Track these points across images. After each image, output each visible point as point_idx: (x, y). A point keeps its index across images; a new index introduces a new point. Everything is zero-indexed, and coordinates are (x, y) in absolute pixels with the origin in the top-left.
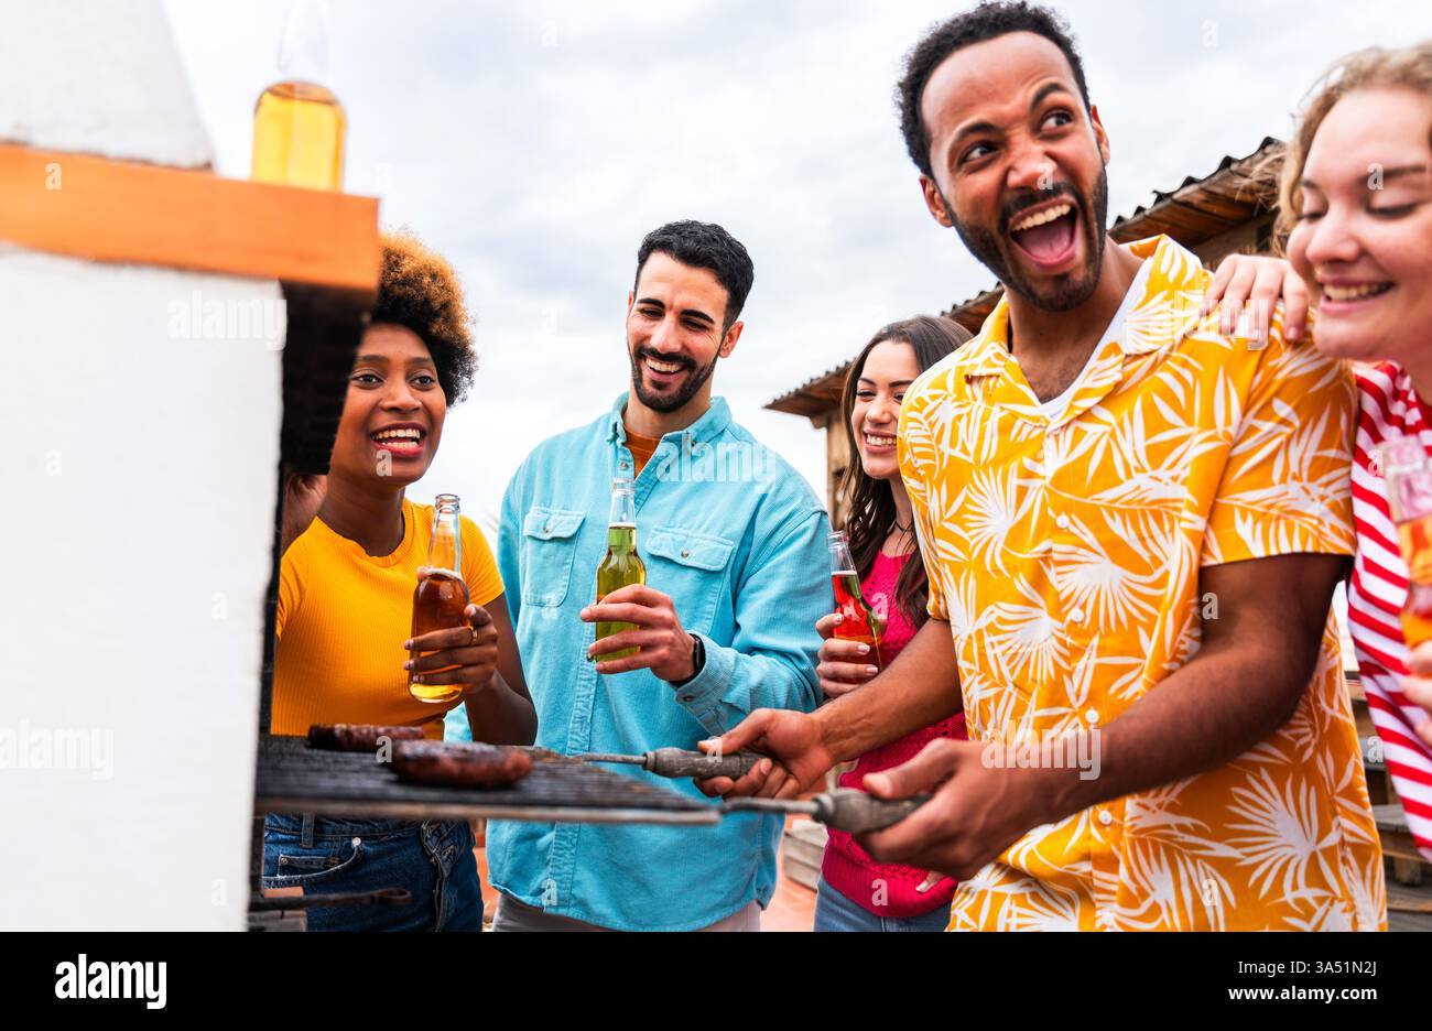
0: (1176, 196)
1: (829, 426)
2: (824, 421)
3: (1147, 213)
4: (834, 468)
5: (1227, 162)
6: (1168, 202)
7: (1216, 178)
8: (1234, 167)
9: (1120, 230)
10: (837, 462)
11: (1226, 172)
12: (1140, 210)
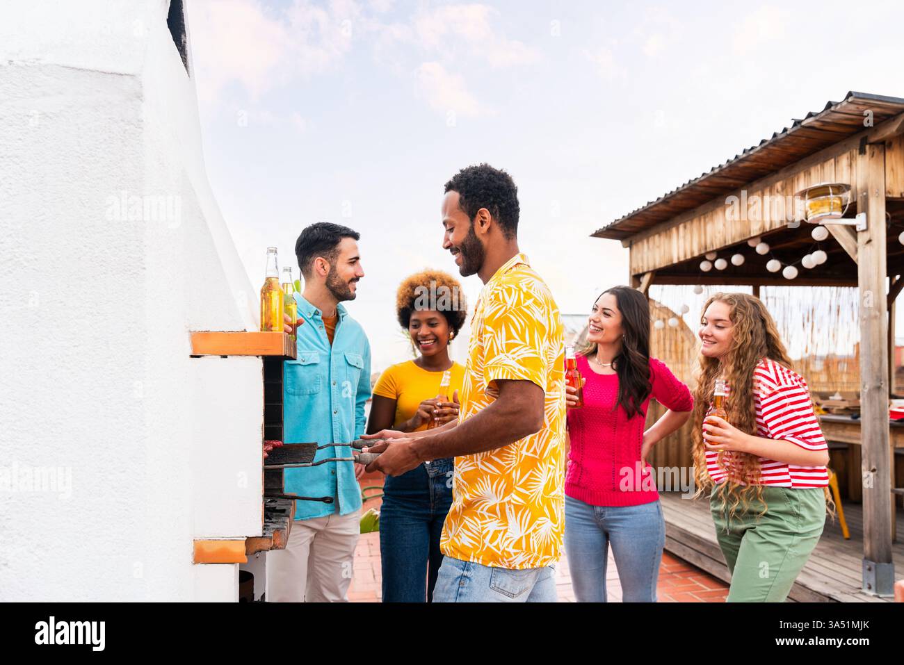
0: (803, 124)
1: (631, 247)
2: (628, 244)
3: (788, 132)
4: (633, 274)
5: (830, 105)
6: (799, 127)
7: (823, 115)
8: (833, 108)
9: (774, 142)
10: (635, 270)
11: (828, 111)
12: (785, 130)
